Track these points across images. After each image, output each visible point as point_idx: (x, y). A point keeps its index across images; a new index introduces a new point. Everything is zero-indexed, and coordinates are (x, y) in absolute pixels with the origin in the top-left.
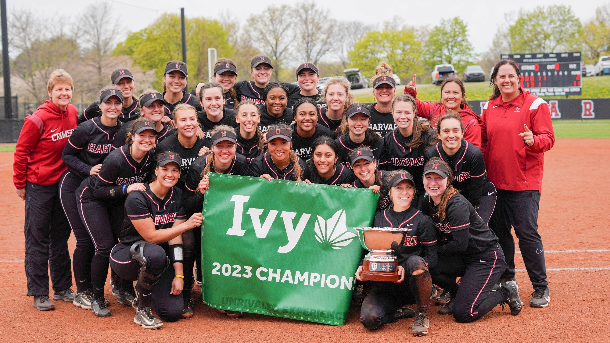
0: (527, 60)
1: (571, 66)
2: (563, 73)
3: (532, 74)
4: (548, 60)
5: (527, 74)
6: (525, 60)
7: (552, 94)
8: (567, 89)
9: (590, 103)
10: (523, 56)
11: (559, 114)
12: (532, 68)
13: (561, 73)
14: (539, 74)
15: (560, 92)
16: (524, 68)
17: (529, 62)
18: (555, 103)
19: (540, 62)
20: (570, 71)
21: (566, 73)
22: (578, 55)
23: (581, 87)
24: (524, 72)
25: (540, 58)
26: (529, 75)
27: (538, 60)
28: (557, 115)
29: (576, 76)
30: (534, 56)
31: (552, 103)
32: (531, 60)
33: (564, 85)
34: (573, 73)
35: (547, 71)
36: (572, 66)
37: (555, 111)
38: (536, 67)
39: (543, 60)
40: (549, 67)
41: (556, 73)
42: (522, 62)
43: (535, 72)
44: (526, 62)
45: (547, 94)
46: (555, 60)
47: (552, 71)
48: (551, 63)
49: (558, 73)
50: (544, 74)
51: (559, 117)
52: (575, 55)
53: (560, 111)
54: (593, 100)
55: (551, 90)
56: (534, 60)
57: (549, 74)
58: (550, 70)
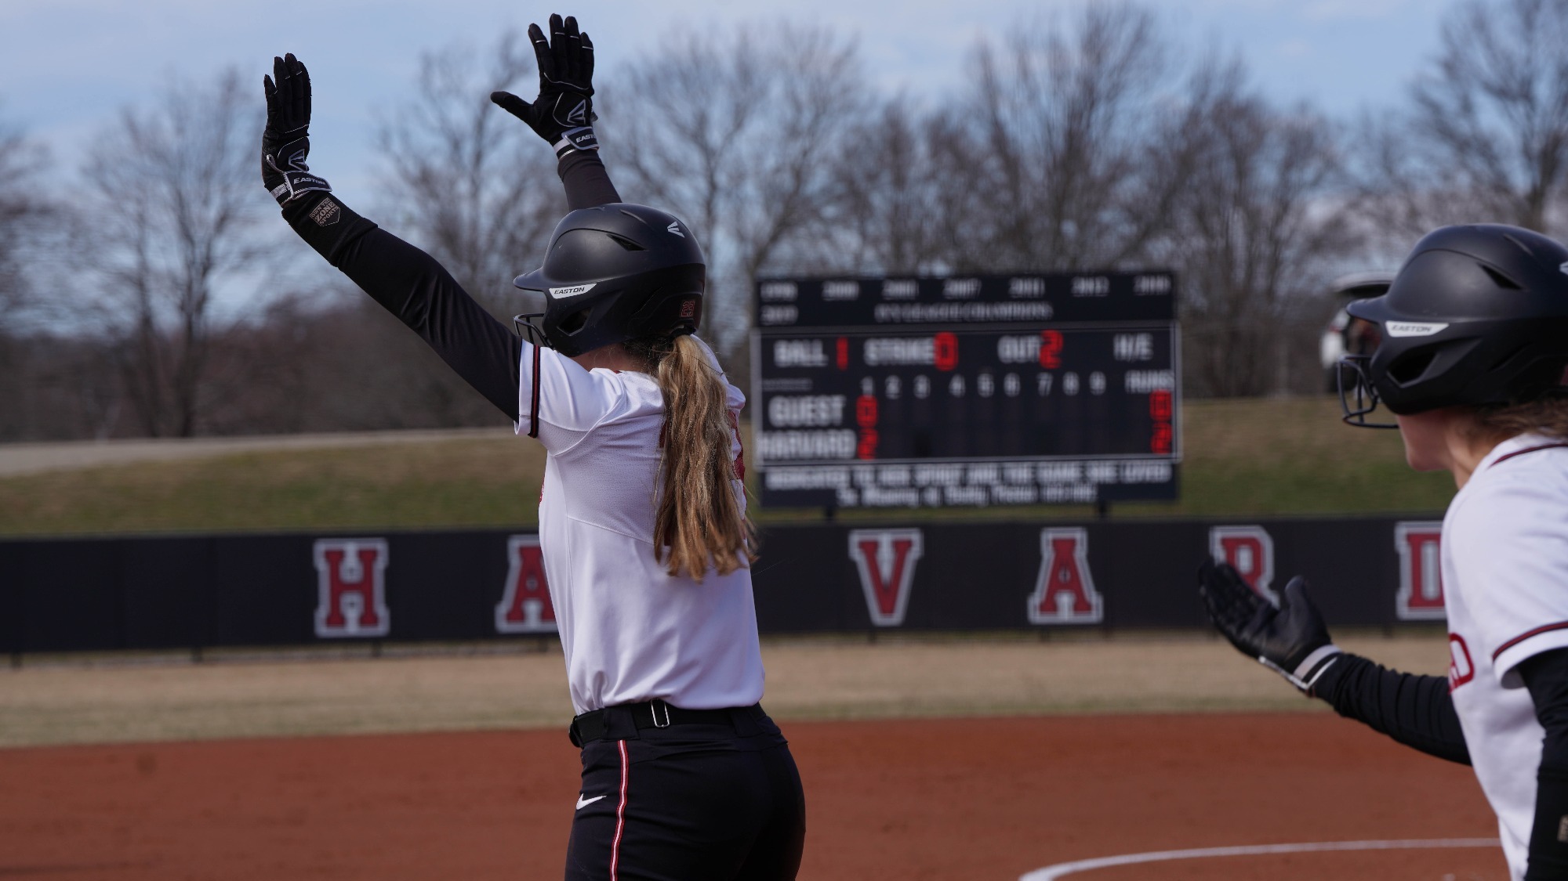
0: (895, 312)
1: (1124, 347)
2: (1085, 383)
3: (922, 387)
4: (1006, 310)
5: (893, 387)
6: (882, 312)
7: (1027, 495)
8: (1102, 471)
9: (1255, 545)
10: (871, 289)
11: (1095, 599)
12: (919, 351)
13: (1071, 383)
14: (957, 386)
15: (1068, 485)
16: (876, 351)
17: (903, 322)
18: (1072, 543)
19: (962, 321)
20: (1118, 369)
21: (1098, 382)
22: (1160, 284)
23: (1179, 455)
24: (883, 371)
25: (962, 301)
26: (907, 387)
27: (954, 311)
28: (1081, 605)
29: (1147, 398)
30: (931, 290)
31: (1057, 544)
32: (915, 312)
33: (1083, 447)
34: (1137, 382)
35: (1000, 370)
36: (1132, 346)
37: (1074, 586)
38: (942, 351)
39: (981, 311)
40: (1013, 349)
41: (1045, 382)
42: (869, 319)
43: (937, 374)
44: (891, 322)
45: (1001, 493)
46: (1041, 310)
47: (1026, 370)
48: (1019, 328)
49: (1058, 384)
50: (985, 385)
51: (1095, 616)
52: (1147, 285)
53: (1099, 587)
54: (1270, 527)
55: (1020, 472)
56: (933, 312)
57: (1012, 385)
58: (1017, 367)
